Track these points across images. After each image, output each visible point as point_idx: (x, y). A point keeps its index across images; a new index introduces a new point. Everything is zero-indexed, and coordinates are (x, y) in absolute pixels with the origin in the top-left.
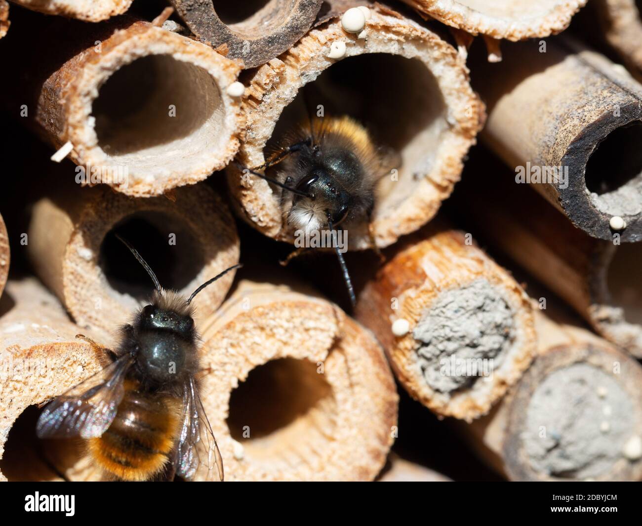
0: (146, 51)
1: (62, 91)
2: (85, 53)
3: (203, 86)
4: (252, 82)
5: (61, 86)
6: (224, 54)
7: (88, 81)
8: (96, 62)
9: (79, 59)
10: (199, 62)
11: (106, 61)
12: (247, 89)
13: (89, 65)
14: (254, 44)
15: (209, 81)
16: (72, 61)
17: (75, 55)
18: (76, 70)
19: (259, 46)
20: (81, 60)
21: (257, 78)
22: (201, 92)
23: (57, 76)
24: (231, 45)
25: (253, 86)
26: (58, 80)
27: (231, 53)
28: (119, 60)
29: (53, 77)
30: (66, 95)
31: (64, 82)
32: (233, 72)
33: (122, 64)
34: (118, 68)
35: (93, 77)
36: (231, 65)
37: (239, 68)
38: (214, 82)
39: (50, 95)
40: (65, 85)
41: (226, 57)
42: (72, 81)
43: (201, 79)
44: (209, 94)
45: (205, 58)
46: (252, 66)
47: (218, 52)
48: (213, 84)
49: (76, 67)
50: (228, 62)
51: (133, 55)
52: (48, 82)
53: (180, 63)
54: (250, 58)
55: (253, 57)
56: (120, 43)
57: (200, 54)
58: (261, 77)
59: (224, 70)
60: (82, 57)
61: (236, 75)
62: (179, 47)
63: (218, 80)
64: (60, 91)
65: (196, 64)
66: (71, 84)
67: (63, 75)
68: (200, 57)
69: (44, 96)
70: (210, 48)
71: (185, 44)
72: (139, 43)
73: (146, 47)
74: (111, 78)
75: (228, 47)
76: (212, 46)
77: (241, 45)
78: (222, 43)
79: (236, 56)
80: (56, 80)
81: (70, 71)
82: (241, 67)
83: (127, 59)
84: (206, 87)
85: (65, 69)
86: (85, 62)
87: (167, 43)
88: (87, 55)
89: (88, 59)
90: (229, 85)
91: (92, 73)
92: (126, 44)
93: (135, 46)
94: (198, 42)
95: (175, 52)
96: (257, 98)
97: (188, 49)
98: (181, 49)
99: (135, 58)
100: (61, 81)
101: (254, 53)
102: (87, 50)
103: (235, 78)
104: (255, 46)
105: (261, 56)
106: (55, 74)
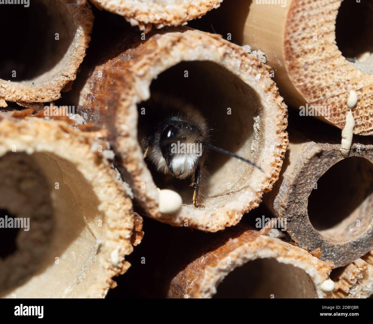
0: (255, 256)
1: (187, 288)
2: (205, 257)
3: (301, 282)
4: (340, 278)
5: (186, 284)
6: (318, 257)
7: (209, 280)
8: (214, 265)
9: (201, 262)
10: (298, 264)
11: (223, 264)
12: (336, 283)
13: (209, 267)
14: (342, 248)
15: (306, 278)
16: (195, 263)
17: (197, 258)
18: (198, 271)
19: (346, 249)
20: (202, 262)
21: (344, 274)
22: (300, 286)
23: (183, 275)
24: (323, 249)
25: (342, 281)
26: (183, 278)
27: (323, 255)
28: (233, 263)
29: (179, 276)
30: (191, 292)
31: (189, 281)
32: (325, 272)
33: (236, 266)
34: (232, 270)
35: (212, 277)
36: (324, 266)
37: (330, 268)
38: (310, 280)
39: (177, 290)
40: (190, 283)
41: (319, 259)
42: (195, 280)
43: (299, 276)
44: (306, 288)
45: (302, 260)
46: (340, 266)
47: (313, 255)
48: (309, 280)
49: (198, 269)
50: (322, 263)
51: (245, 259)
52: (175, 280)
53: (282, 264)
54: (339, 259)
55: (341, 258)
56: (234, 249)
57: (299, 257)
58: (348, 274)
59: (318, 270)
60: (203, 260)
61: (328, 274)
62: (281, 253)
63: (314, 278)
64: (185, 288)
65: (295, 265)
66: (194, 283)
67: (187, 274)
68: (299, 260)
69: (172, 290)
70: (306, 252)
71: (286, 250)
72: (249, 249)
73: (255, 252)
74: (226, 277)
75: (321, 251)
76: (308, 250)
77: (331, 248)
78: (317, 248)
79: (328, 257)
80: (181, 279)
81: (193, 271)
82: (332, 267)
83: (240, 262)
84: (304, 282)
85: (189, 269)
86: (205, 265)
87: (272, 249)
88: (207, 259)
89: (208, 262)
90: (322, 282)
91: (212, 274)
92: (239, 250)
93: (246, 252)
94: (297, 247)
95: (279, 256)
96: (345, 291)
97: (289, 253)
98: (283, 254)
99: (246, 262)
100: (186, 279)
101: (342, 255)
102: (207, 254)
103: (327, 277)
104: (343, 249)
105: (347, 257)
106: (181, 273)
